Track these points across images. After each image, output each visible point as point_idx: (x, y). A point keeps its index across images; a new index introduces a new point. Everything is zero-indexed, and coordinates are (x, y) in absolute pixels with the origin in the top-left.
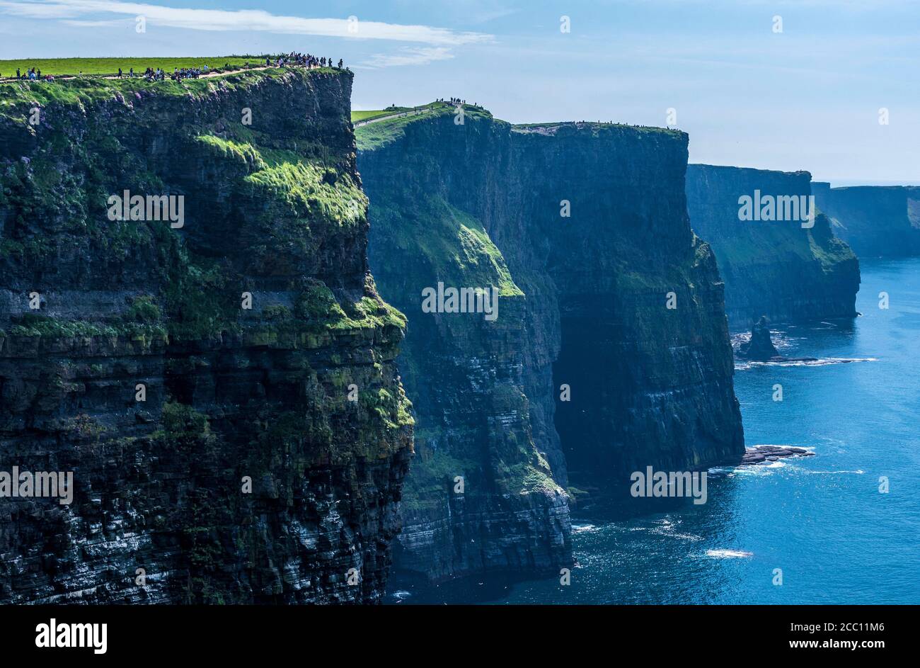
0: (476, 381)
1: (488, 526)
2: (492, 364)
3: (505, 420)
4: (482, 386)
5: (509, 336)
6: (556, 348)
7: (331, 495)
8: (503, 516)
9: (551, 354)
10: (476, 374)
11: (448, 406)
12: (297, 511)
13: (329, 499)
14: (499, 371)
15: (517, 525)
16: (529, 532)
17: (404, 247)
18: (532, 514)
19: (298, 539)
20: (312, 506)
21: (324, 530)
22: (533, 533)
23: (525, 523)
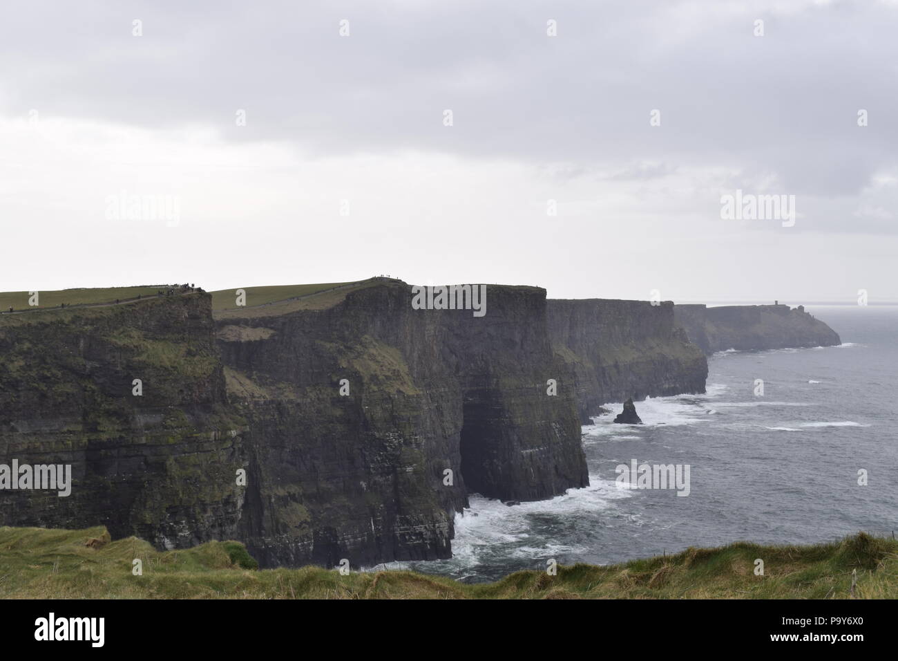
0: (389, 446)
1: (398, 535)
2: (400, 436)
3: (409, 469)
4: (394, 449)
5: (411, 419)
6: (460, 424)
7: (184, 521)
8: (406, 529)
9: (456, 427)
10: (390, 442)
11: (373, 462)
12: (162, 529)
13: (182, 524)
14: (405, 441)
15: (416, 534)
16: (424, 539)
17: (345, 366)
18: (425, 527)
19: (164, 545)
20: (171, 527)
21: (179, 540)
22: (426, 540)
23: (421, 534)
